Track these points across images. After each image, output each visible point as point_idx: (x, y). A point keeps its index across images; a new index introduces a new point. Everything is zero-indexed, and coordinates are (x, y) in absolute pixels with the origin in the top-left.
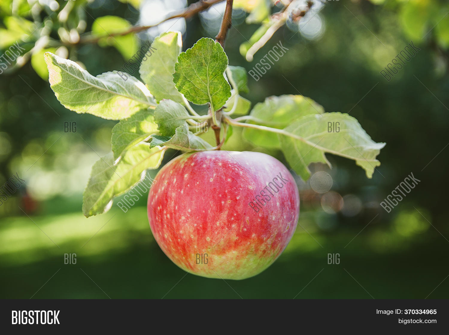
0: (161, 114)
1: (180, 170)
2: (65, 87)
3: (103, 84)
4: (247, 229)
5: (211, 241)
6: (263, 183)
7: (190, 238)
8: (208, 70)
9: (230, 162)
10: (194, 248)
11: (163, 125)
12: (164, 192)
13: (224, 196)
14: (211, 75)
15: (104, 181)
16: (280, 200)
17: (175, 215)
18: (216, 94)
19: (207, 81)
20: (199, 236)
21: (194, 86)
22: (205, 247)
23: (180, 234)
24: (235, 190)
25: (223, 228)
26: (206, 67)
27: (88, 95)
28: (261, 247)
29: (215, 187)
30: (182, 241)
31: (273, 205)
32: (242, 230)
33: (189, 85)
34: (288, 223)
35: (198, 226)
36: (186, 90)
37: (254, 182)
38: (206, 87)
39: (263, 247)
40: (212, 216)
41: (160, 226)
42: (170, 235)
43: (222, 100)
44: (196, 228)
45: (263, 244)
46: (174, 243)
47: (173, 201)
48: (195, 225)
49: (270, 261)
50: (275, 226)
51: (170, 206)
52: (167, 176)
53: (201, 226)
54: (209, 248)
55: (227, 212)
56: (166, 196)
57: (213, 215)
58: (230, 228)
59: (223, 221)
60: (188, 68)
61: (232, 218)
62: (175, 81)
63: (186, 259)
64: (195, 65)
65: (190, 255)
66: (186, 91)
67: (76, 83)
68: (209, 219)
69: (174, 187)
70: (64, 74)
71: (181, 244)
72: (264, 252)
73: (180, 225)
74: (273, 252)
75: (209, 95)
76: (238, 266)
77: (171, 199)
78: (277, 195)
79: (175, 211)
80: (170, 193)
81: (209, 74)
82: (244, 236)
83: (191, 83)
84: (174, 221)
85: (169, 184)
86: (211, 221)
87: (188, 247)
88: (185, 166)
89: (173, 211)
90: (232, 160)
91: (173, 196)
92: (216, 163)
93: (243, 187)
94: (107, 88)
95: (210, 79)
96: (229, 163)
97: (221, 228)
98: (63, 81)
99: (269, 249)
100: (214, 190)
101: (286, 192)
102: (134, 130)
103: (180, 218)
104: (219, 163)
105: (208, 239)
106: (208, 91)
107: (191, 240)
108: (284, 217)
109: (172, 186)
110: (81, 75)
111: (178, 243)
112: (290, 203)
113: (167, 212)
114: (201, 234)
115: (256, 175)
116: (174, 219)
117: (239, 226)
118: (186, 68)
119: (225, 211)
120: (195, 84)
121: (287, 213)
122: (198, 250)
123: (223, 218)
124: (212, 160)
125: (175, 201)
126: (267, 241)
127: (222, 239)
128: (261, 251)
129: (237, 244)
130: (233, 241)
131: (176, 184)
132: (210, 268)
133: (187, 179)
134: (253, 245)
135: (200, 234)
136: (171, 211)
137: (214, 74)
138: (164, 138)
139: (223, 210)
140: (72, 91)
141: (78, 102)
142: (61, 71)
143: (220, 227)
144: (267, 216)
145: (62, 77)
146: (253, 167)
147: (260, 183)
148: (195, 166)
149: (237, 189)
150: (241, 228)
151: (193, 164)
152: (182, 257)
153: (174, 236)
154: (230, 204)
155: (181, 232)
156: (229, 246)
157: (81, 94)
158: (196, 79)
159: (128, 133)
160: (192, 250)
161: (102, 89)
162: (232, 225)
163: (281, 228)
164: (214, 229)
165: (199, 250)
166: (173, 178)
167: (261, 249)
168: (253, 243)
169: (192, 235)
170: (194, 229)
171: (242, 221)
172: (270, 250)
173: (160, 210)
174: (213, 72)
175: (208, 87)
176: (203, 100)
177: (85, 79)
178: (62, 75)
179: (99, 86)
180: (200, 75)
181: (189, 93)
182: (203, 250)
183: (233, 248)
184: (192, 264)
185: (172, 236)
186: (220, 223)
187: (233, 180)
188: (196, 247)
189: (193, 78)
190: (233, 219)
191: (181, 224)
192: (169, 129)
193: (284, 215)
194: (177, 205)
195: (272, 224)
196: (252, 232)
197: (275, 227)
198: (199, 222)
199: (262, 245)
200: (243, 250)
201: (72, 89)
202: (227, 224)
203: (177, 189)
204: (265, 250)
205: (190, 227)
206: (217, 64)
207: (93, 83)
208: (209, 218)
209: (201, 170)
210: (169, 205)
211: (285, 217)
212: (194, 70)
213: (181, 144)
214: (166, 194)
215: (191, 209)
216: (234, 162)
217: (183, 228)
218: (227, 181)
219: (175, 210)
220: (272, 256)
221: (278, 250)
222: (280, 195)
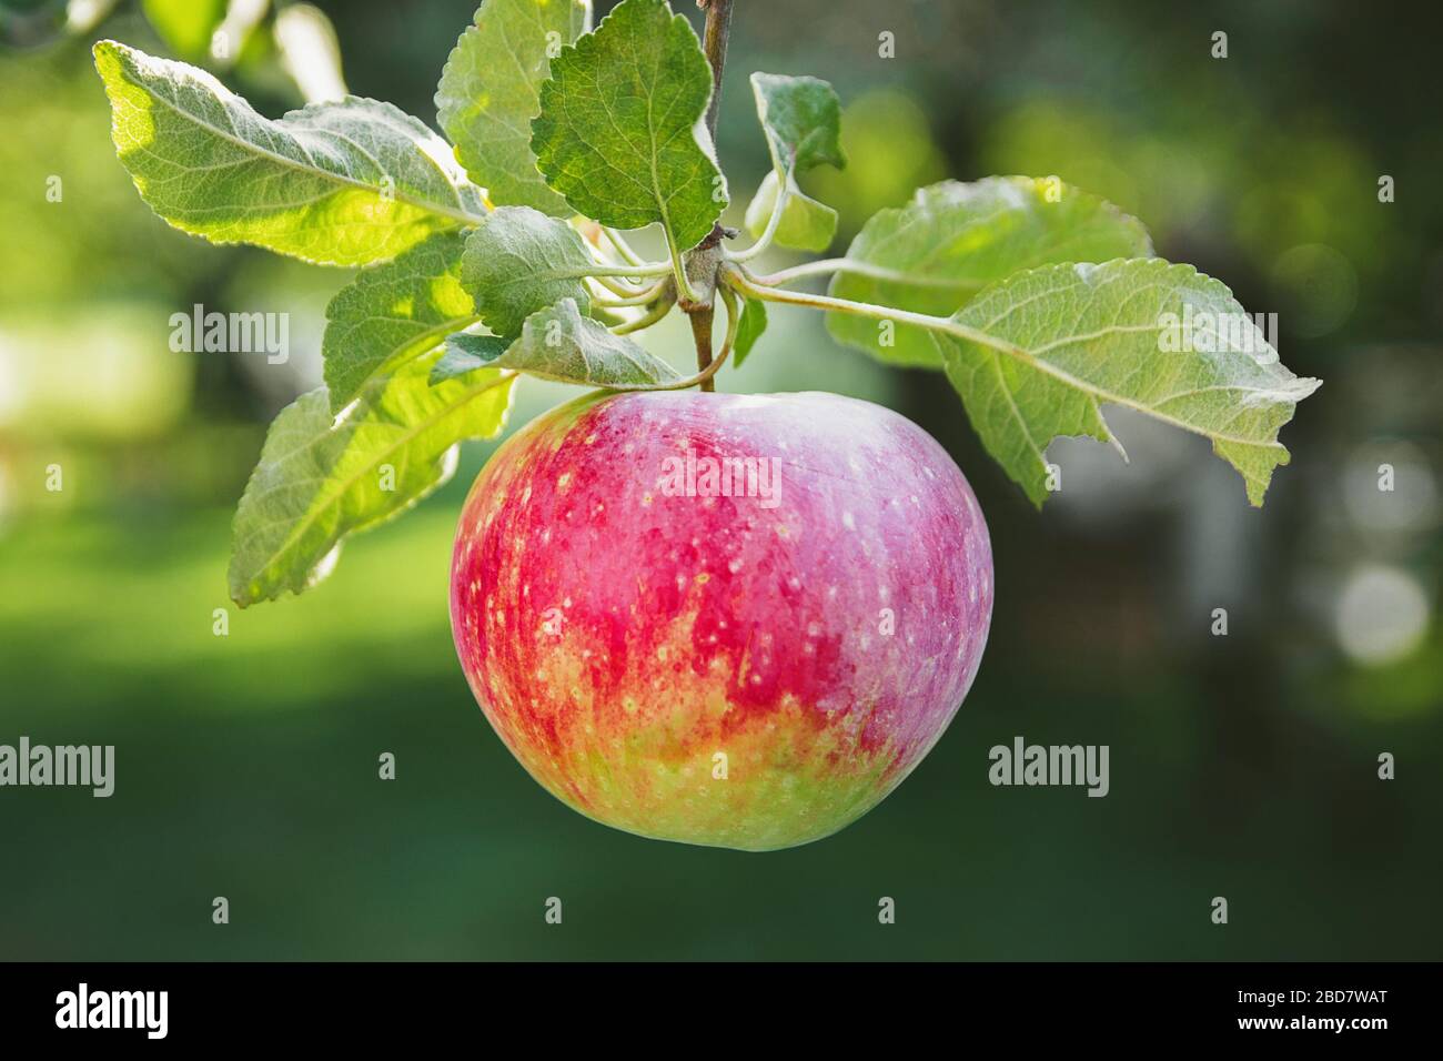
0: (487, 262)
1: (546, 459)
2: (164, 158)
3: (298, 147)
4: (764, 678)
5: (639, 711)
6: (830, 514)
7: (571, 699)
8: (653, 108)
9: (719, 437)
10: (584, 732)
11: (495, 299)
12: (492, 531)
13: (688, 558)
14: (663, 126)
15: (309, 480)
16: (891, 579)
17: (520, 617)
18: (679, 194)
19: (651, 148)
20: (599, 693)
21: (605, 163)
22: (619, 731)
23: (538, 684)
24: (726, 541)
25: (678, 668)
26: (646, 98)
27: (248, 186)
28: (820, 742)
29: (656, 526)
30: (543, 706)
31: (862, 597)
32: (748, 679)
33: (586, 159)
34: (925, 662)
35: (596, 658)
36: (575, 179)
37: (796, 513)
38: (648, 170)
39: (825, 741)
40: (641, 626)
41: (477, 651)
42: (507, 684)
43: (702, 215)
44: (588, 666)
45: (826, 730)
46: (520, 711)
47: (515, 566)
48: (587, 653)
49: (862, 794)
50: (868, 668)
51: (506, 582)
52: (507, 478)
53: (605, 658)
54: (635, 738)
55: (692, 616)
56: (497, 546)
57: (645, 624)
58: (702, 670)
59: (680, 646)
60: (584, 101)
61: (710, 634)
62: (536, 145)
63: (562, 767)
64: (609, 91)
65: (572, 756)
66: (575, 183)
67: (202, 145)
68: (632, 637)
69: (521, 517)
70: (162, 116)
71: (542, 716)
72: (833, 758)
73: (538, 650)
74: (870, 759)
75: (660, 198)
76: (739, 805)
77: (510, 558)
78: (882, 560)
79: (521, 603)
80: (508, 536)
81: (656, 125)
82: (755, 700)
83: (595, 153)
84: (518, 636)
85: (508, 506)
86: (640, 643)
87: (565, 727)
88: (566, 445)
89: (514, 602)
90: (728, 431)
91: (518, 548)
92: (670, 439)
93: (757, 530)
94: (314, 162)
95: (660, 141)
96: (716, 439)
97: (674, 667)
98: (159, 138)
99: (852, 750)
100: (654, 536)
101: (922, 550)
102: (405, 308)
103: (536, 627)
104: (681, 438)
105: (630, 705)
106: (655, 181)
107: (571, 706)
108: (905, 640)
109: (517, 512)
110: (221, 117)
111: (532, 714)
112: (933, 591)
113: (496, 602)
114: (607, 687)
115: (809, 488)
116: (517, 631)
117: (735, 664)
118: (579, 101)
119: (688, 609)
120: (609, 157)
121: (918, 625)
122: (598, 741)
123: (679, 634)
124: (659, 429)
125: (521, 567)
126: (840, 723)
127: (677, 708)
128: (818, 755)
129: (728, 727)
130: (717, 718)
131: (530, 508)
132: (642, 805)
133: (567, 491)
134: (788, 735)
135: (602, 687)
136: (508, 601)
137: (669, 124)
138: (495, 346)
139: (681, 608)
140: (191, 173)
141: (213, 207)
142: (150, 103)
143: (671, 667)
144: (839, 638)
145: (156, 125)
146: (802, 457)
147: (820, 515)
148: (597, 445)
149: (734, 536)
150: (742, 674)
151: (590, 440)
152: (549, 761)
153: (518, 687)
154: (705, 588)
155: (541, 675)
156: (702, 733)
157: (222, 180)
158: (612, 139)
159: (386, 319)
160: (578, 741)
161: (295, 163)
162: (710, 660)
163: (894, 677)
164: (651, 670)
165: (602, 740)
166: (523, 486)
167: (819, 747)
168: (787, 726)
169: (575, 688)
170: (581, 667)
171: (747, 650)
172: (855, 752)
173: (478, 593)
174: (669, 117)
175: (653, 169)
176: (636, 213)
177: (236, 130)
178: (154, 119)
179: (283, 154)
180: (625, 126)
181: (584, 188)
182: (615, 740)
183: (716, 739)
184: (583, 789)
185: (513, 687)
186: (669, 653)
187: (723, 503)
188: (589, 729)
189: (599, 137)
190: (713, 639)
191: (539, 647)
192: (516, 311)
193: (907, 633)
194: (527, 580)
195: (857, 660)
196: (780, 686)
197: (872, 672)
198: (599, 643)
199: (821, 733)
200: (753, 749)
201: (188, 166)
202: (693, 655)
203: (532, 526)
204: (836, 752)
205: (569, 661)
206: (681, 90)
207: (262, 146)
208: (631, 633)
209: (615, 463)
210: (503, 580)
211: (911, 640)
212: (606, 106)
213: (549, 367)
214: (497, 539)
215: (573, 599)
216: (735, 438)
217: (546, 662)
218: (699, 506)
219: (521, 598)
220: (866, 776)
221: (889, 754)
222: (894, 561)
